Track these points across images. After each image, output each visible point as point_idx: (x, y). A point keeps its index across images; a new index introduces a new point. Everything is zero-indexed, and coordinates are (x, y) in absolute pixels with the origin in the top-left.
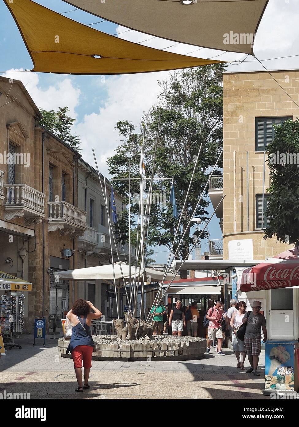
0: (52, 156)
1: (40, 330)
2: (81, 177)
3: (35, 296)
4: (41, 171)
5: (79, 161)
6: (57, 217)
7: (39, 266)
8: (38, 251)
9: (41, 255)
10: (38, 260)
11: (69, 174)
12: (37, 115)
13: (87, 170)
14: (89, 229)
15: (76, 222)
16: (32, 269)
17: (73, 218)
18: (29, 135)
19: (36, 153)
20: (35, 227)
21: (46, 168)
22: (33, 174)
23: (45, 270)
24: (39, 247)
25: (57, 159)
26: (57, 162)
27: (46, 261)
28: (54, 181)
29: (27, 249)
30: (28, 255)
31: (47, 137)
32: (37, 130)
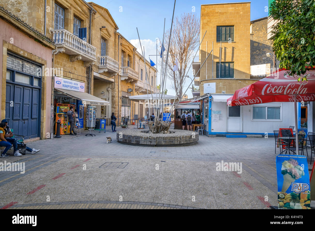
0: (123, 47)
1: (103, 125)
2: (137, 59)
3: (114, 109)
4: (118, 53)
5: (136, 52)
6: (125, 74)
7: (117, 95)
8: (116, 89)
9: (117, 90)
10: (116, 93)
11: (131, 56)
12: (116, 27)
13: (140, 56)
14: (140, 81)
15: (134, 77)
16: (113, 97)
17: (132, 75)
18: (112, 35)
19: (115, 44)
20: (115, 78)
21: (120, 52)
22: (114, 54)
23: (119, 97)
24: (116, 87)
25: (125, 48)
26: (126, 50)
27: (120, 94)
28: (124, 58)
29: (111, 87)
30: (111, 91)
31: (121, 38)
32: (116, 34)
